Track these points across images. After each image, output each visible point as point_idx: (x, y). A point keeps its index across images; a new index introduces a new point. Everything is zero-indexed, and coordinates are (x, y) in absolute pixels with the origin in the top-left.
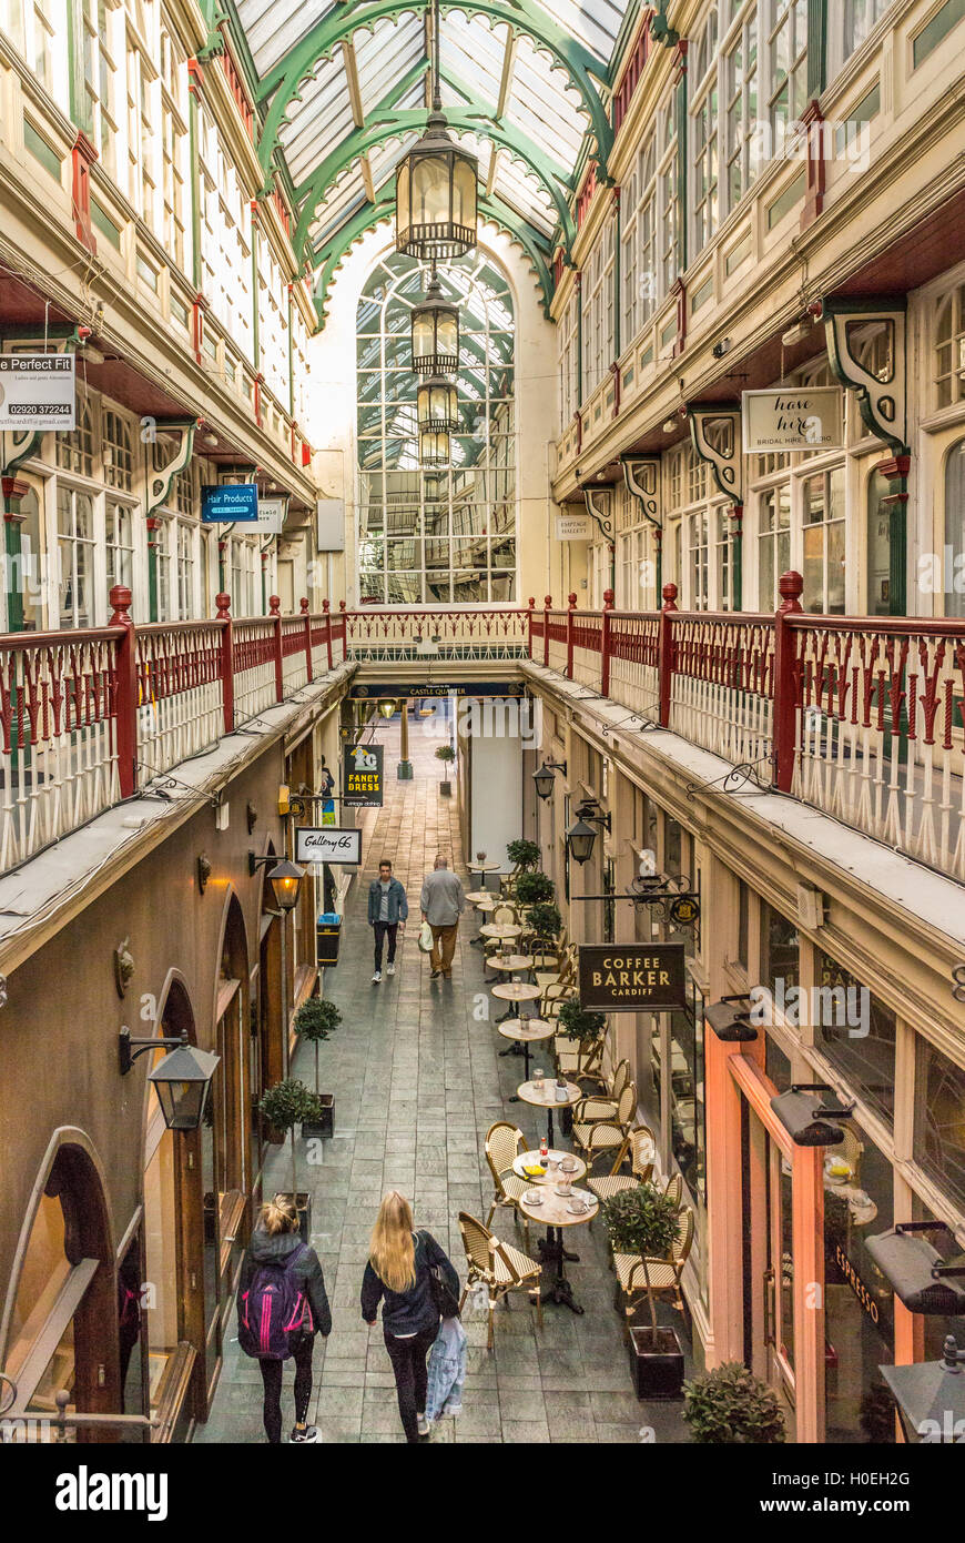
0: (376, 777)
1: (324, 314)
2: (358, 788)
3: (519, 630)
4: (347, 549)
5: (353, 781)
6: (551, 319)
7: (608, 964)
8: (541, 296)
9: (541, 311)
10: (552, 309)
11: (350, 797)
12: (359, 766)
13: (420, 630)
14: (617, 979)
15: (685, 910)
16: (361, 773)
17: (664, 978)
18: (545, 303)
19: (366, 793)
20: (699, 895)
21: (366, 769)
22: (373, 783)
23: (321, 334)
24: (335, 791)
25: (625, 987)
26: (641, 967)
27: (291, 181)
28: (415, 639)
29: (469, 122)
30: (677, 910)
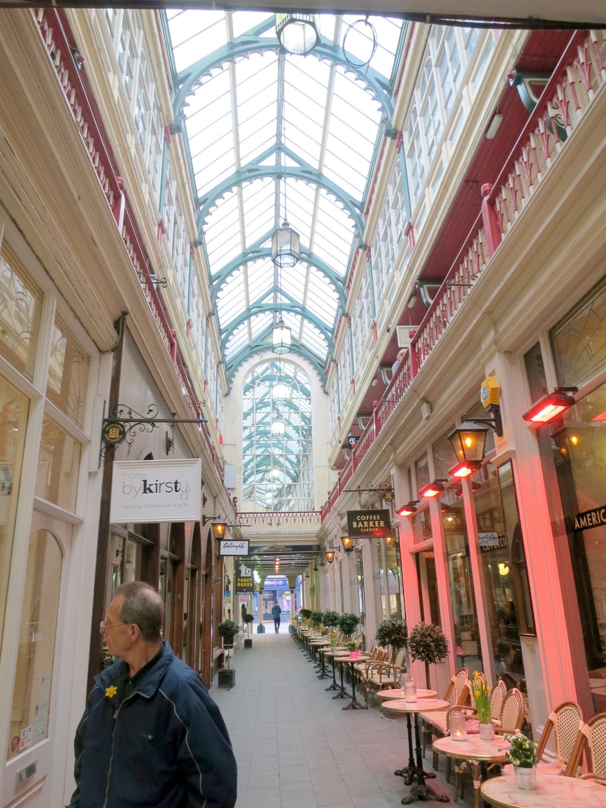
0: (251, 580)
1: (230, 389)
2: (242, 585)
3: (317, 521)
4: (237, 487)
5: (240, 582)
6: (326, 393)
7: (359, 518)
8: (322, 384)
9: (321, 390)
10: (326, 388)
11: (238, 590)
12: (243, 574)
13: (271, 521)
14: (363, 524)
15: (389, 496)
16: (244, 578)
17: (382, 523)
18: (323, 386)
19: (246, 587)
20: (393, 489)
21: (246, 576)
22: (250, 582)
23: (229, 397)
24: (231, 587)
25: (366, 528)
26: (373, 520)
27: (220, 326)
28: (269, 524)
29: (291, 308)
30: (385, 495)
